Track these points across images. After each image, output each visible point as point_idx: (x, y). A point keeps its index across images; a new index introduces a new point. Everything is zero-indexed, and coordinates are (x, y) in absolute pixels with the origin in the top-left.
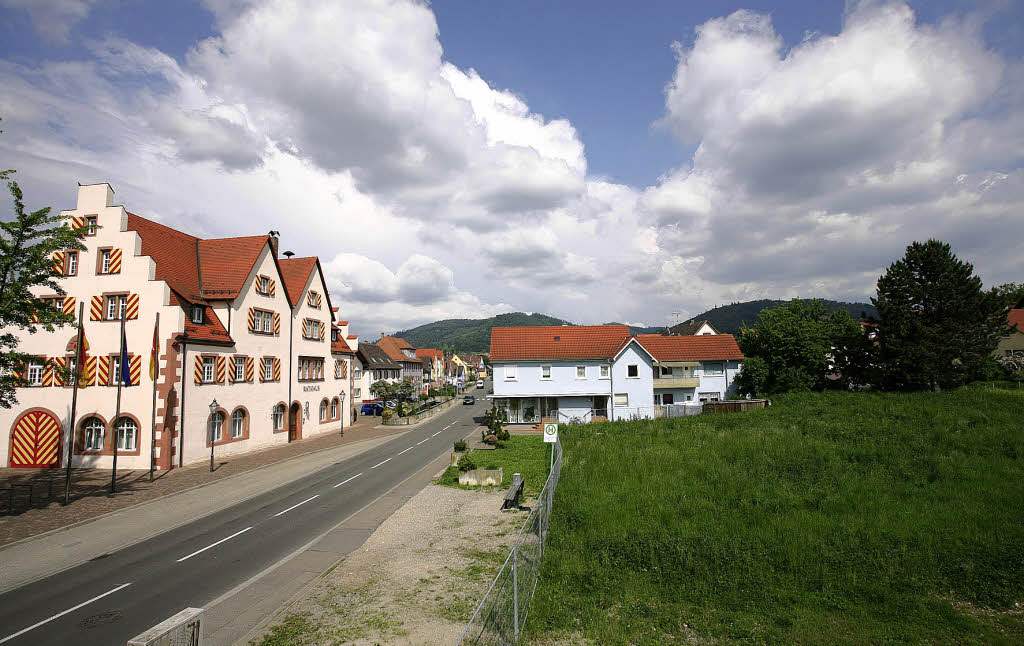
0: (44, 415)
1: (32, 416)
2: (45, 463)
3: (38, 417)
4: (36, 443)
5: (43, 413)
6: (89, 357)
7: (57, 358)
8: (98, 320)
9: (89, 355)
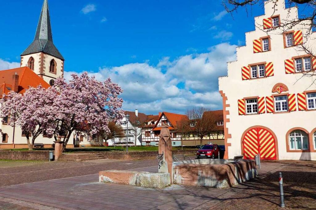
0: (262, 130)
1: (254, 130)
2: (267, 157)
3: (258, 131)
4: (259, 146)
5: (261, 129)
6: (289, 95)
7: (267, 97)
8: (292, 72)
9: (289, 94)
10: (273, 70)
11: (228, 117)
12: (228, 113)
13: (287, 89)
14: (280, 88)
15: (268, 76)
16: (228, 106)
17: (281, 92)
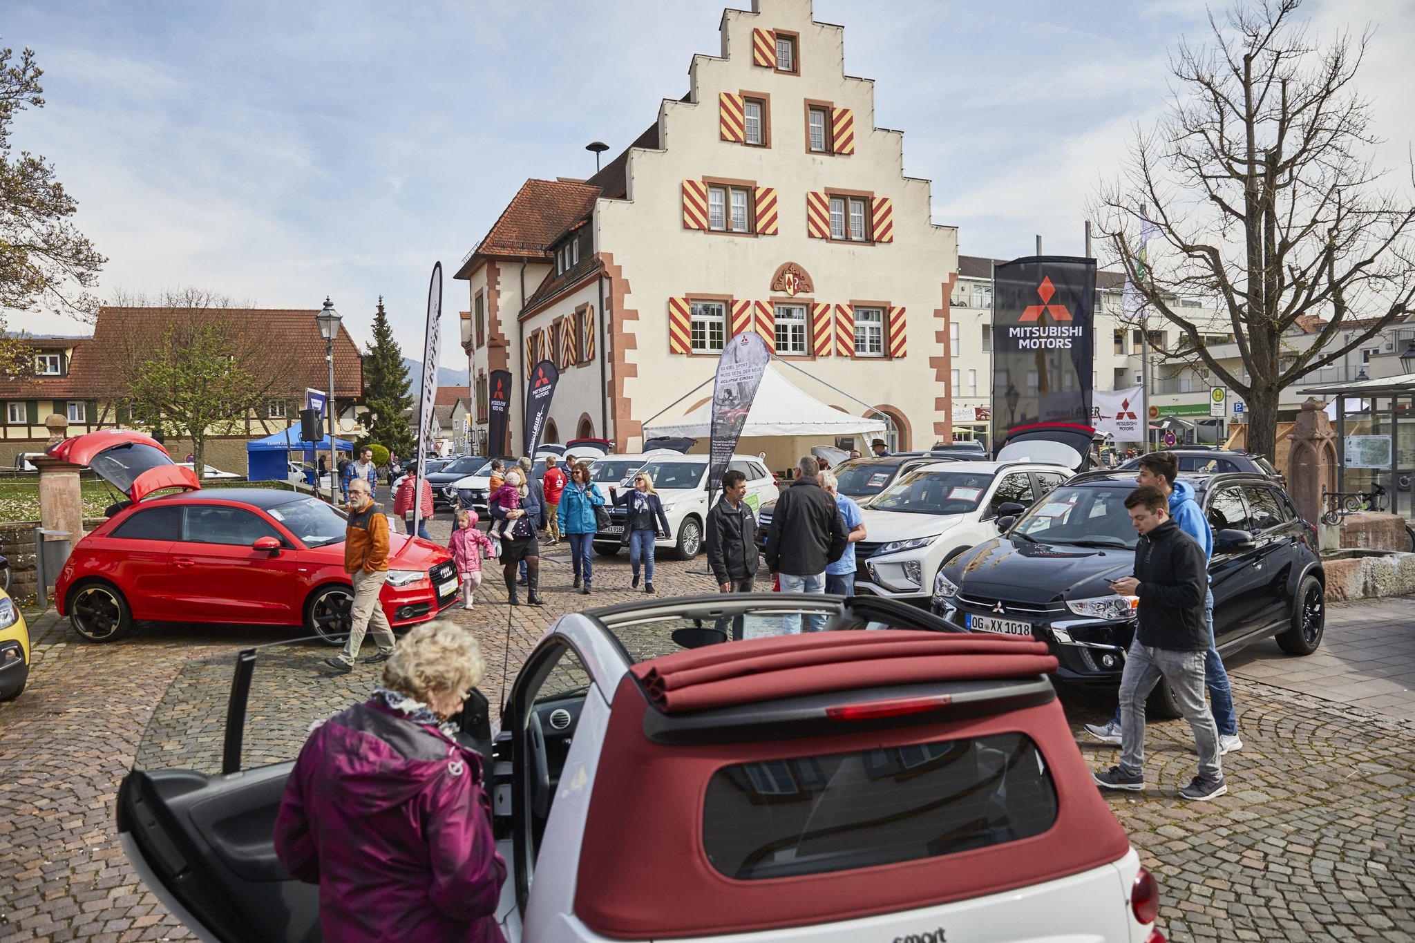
6: (816, 306)
7: (758, 303)
8: (824, 237)
9: (816, 302)
10: (775, 217)
11: (630, 356)
12: (631, 342)
13: (808, 287)
14: (795, 281)
15: (763, 233)
16: (634, 315)
17: (795, 292)
